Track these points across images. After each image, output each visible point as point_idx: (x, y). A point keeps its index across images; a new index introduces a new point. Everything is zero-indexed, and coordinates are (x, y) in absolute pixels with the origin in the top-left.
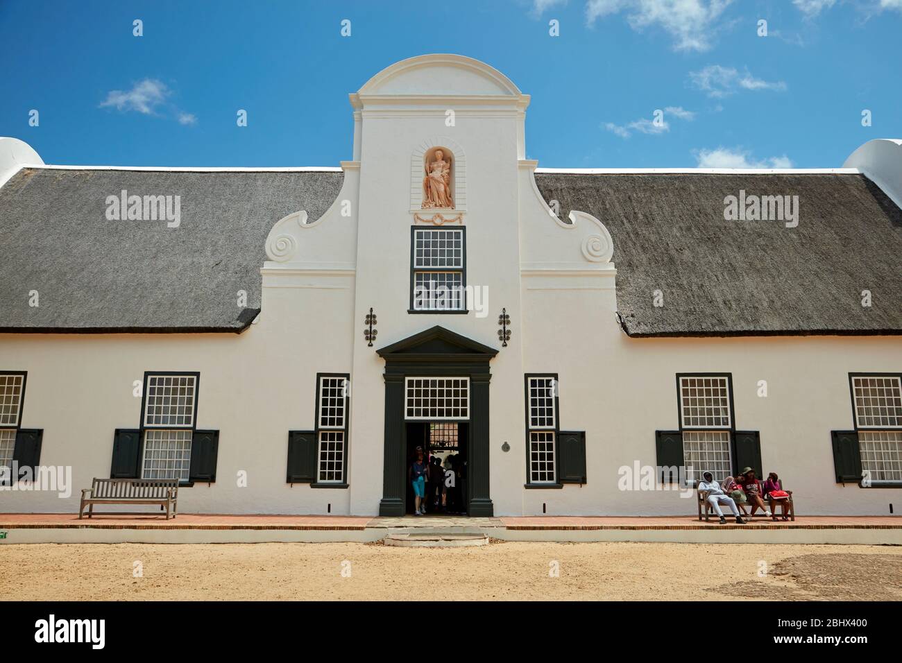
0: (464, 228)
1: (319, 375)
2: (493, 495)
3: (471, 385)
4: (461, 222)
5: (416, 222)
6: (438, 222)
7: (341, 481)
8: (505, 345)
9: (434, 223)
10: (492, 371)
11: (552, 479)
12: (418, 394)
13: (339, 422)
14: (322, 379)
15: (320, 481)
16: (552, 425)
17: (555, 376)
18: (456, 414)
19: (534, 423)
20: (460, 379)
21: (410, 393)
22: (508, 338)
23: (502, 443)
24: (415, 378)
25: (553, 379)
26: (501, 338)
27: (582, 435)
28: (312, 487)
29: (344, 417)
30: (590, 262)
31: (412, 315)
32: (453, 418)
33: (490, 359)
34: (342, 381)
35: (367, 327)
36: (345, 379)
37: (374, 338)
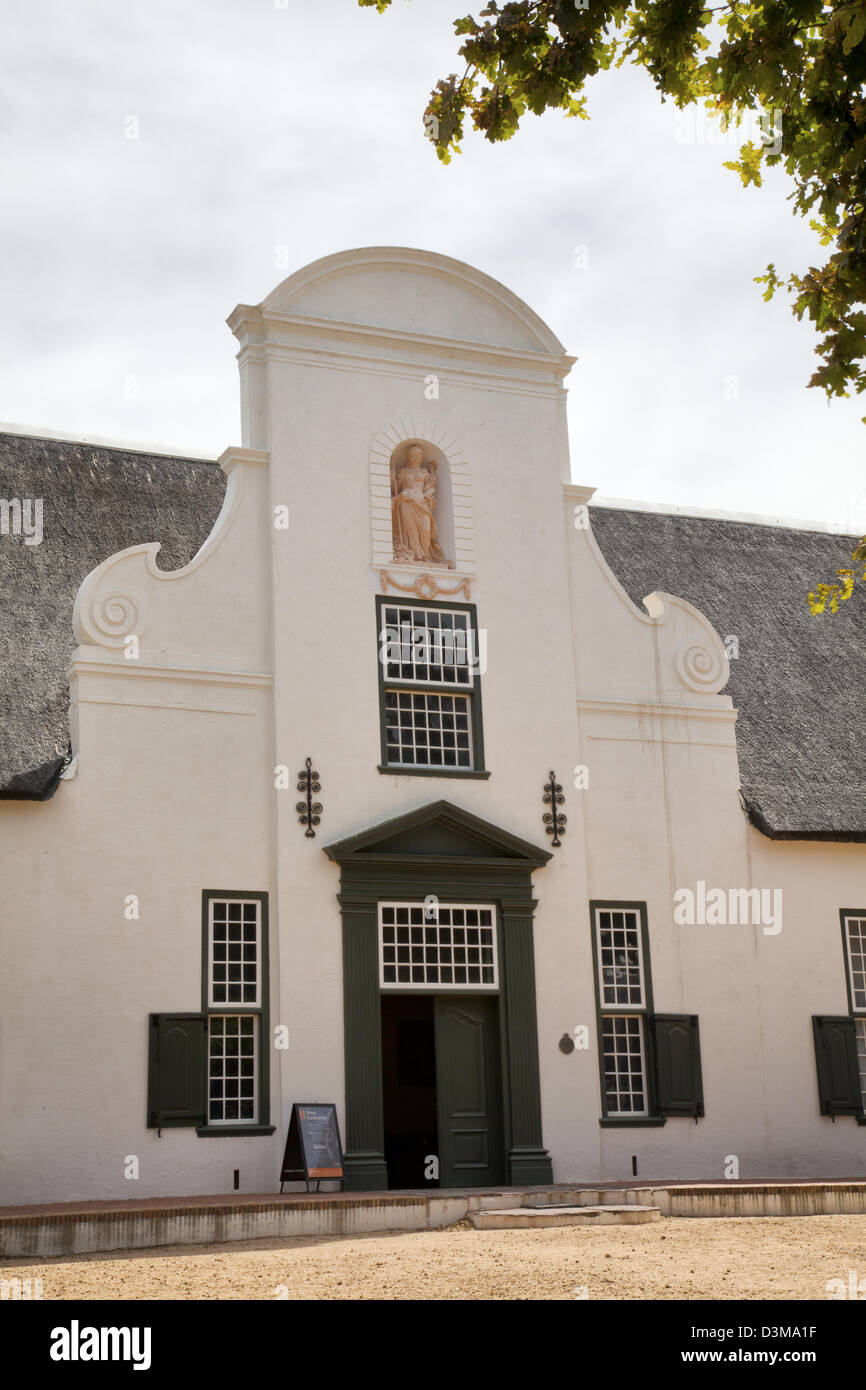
0: (472, 608)
1: (207, 894)
2: (549, 1142)
3: (501, 919)
4: (467, 597)
5: (384, 589)
6: (426, 592)
7: (254, 1121)
8: (557, 844)
9: (419, 593)
10: (536, 894)
11: (641, 1108)
12: (403, 936)
13: (250, 994)
14: (212, 902)
15: (214, 1123)
16: (639, 1002)
17: (642, 906)
18: (474, 978)
19: (609, 999)
20: (479, 907)
21: (388, 935)
22: (562, 831)
23: (560, 1037)
24: (396, 905)
25: (637, 913)
26: (548, 831)
27: (693, 1021)
28: (201, 1134)
29: (258, 983)
30: (692, 691)
31: (386, 778)
32: (468, 986)
33: (533, 868)
34: (253, 907)
35: (302, 797)
36: (258, 904)
37: (317, 821)
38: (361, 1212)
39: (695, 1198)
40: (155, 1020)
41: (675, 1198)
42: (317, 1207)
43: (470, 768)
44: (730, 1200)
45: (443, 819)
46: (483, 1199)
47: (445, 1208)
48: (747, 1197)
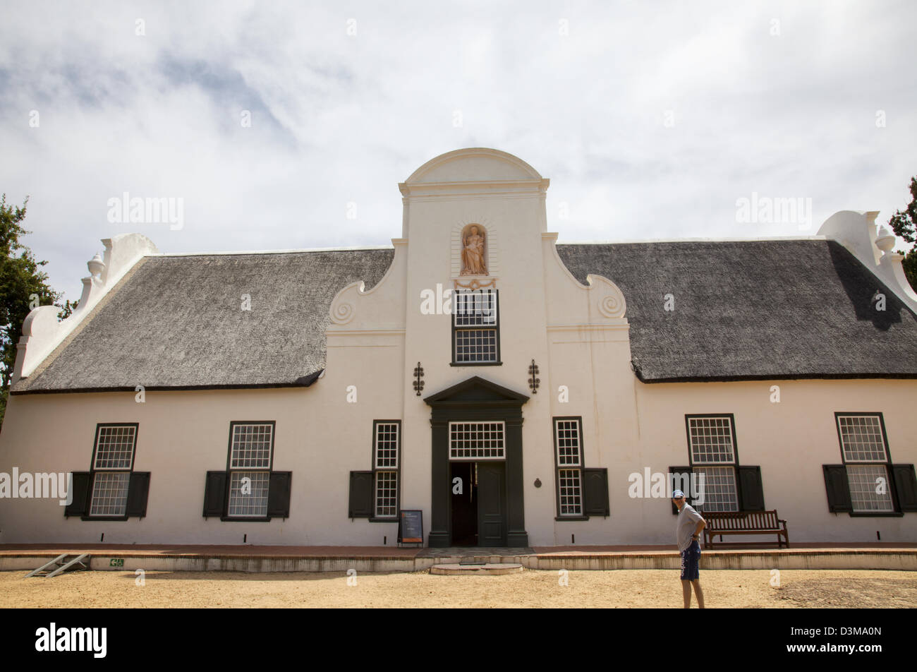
0: (497, 291)
1: (376, 421)
2: (528, 528)
3: (507, 427)
4: (494, 287)
5: (456, 288)
6: (474, 287)
7: (395, 516)
9: (472, 288)
10: (524, 415)
11: (579, 512)
12: (461, 437)
13: (393, 463)
14: (378, 425)
15: (377, 516)
16: (578, 463)
17: (579, 418)
18: (494, 454)
19: (562, 461)
20: (497, 423)
21: (454, 436)
22: (537, 386)
23: (535, 480)
24: (457, 423)
25: (577, 421)
26: (531, 386)
27: (605, 471)
28: (370, 521)
29: (397, 458)
30: (607, 317)
31: (453, 368)
32: (491, 458)
33: (522, 404)
34: (395, 426)
35: (416, 379)
36: (397, 425)
37: (422, 389)
38: (383, 562)
39: (552, 560)
40: (352, 474)
41: (540, 561)
42: (363, 559)
43: (496, 361)
44: (571, 562)
45: (476, 385)
46: (441, 559)
47: (423, 562)
48: (580, 560)
